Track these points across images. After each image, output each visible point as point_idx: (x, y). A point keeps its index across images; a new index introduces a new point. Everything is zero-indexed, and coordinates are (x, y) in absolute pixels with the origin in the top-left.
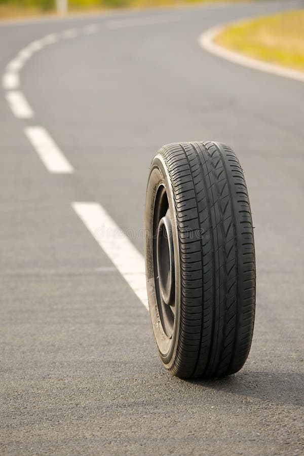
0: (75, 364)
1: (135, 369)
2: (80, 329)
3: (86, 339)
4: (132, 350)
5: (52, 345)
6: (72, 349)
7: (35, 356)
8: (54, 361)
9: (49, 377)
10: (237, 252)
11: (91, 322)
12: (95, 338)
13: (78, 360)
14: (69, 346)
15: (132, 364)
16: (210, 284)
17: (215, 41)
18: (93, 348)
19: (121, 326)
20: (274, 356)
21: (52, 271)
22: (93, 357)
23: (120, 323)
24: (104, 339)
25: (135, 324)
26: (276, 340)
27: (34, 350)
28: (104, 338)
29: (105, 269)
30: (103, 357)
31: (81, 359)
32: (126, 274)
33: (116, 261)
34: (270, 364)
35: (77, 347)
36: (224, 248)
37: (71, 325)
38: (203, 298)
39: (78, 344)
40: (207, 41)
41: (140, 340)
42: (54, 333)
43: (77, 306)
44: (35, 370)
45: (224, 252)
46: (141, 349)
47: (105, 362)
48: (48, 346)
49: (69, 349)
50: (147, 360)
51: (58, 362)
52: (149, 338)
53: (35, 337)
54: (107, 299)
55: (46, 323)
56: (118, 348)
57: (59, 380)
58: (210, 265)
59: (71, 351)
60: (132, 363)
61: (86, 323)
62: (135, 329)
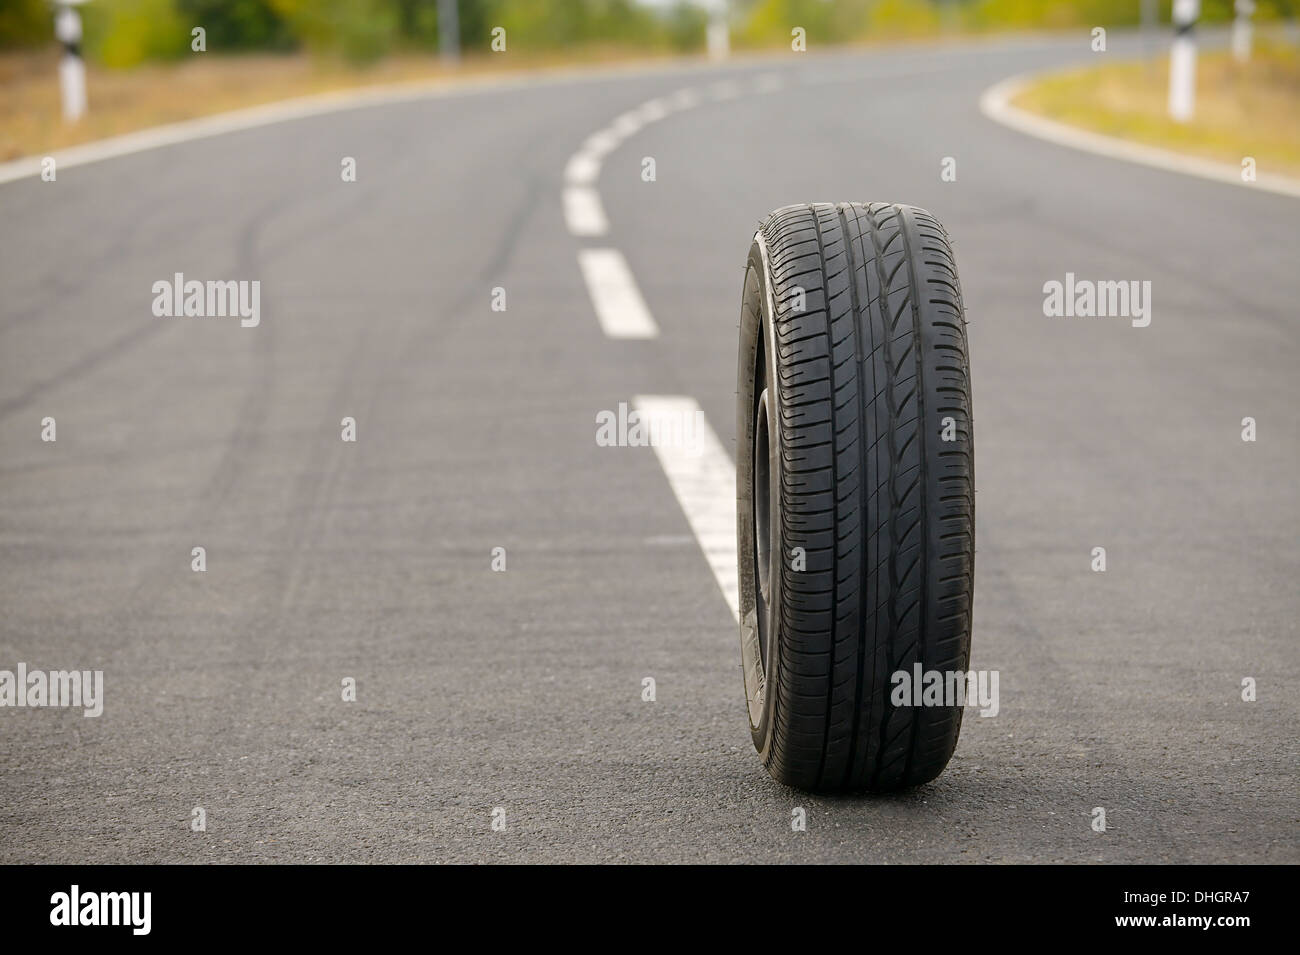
0: (530, 768)
1: (676, 783)
2: (567, 682)
3: (577, 704)
4: (680, 736)
5: (490, 720)
6: (534, 730)
7: (438, 746)
8: (482, 760)
9: (457, 800)
10: (919, 364)
11: (600, 663)
12: (597, 704)
13: (539, 758)
14: (528, 723)
15: (670, 772)
16: (852, 434)
17: (1015, 103)
18: (586, 728)
19: (668, 675)
20: (1030, 753)
21: (543, 545)
22: (579, 752)
23: (670, 668)
24: (618, 708)
25: (705, 670)
26: (1041, 714)
27: (442, 730)
28: (620, 702)
29: (665, 540)
30: (605, 752)
31: (549, 755)
32: (714, 551)
33: (697, 523)
34: (1019, 774)
35: (547, 726)
36: (889, 353)
37: (548, 670)
38: (835, 472)
39: (552, 719)
40: (997, 103)
41: (706, 709)
42: (503, 691)
43: (577, 625)
44: (426, 783)
45: (889, 363)
46: (702, 733)
47: (606, 765)
48: (477, 722)
49: (525, 731)
50: (711, 760)
51: (491, 762)
52: (730, 705)
53: (453, 699)
54: (653, 609)
55: (490, 666)
56: (648, 729)
57: (479, 810)
58: (852, 388)
59: (529, 735)
60: (671, 767)
61: (586, 667)
62: (701, 681)
